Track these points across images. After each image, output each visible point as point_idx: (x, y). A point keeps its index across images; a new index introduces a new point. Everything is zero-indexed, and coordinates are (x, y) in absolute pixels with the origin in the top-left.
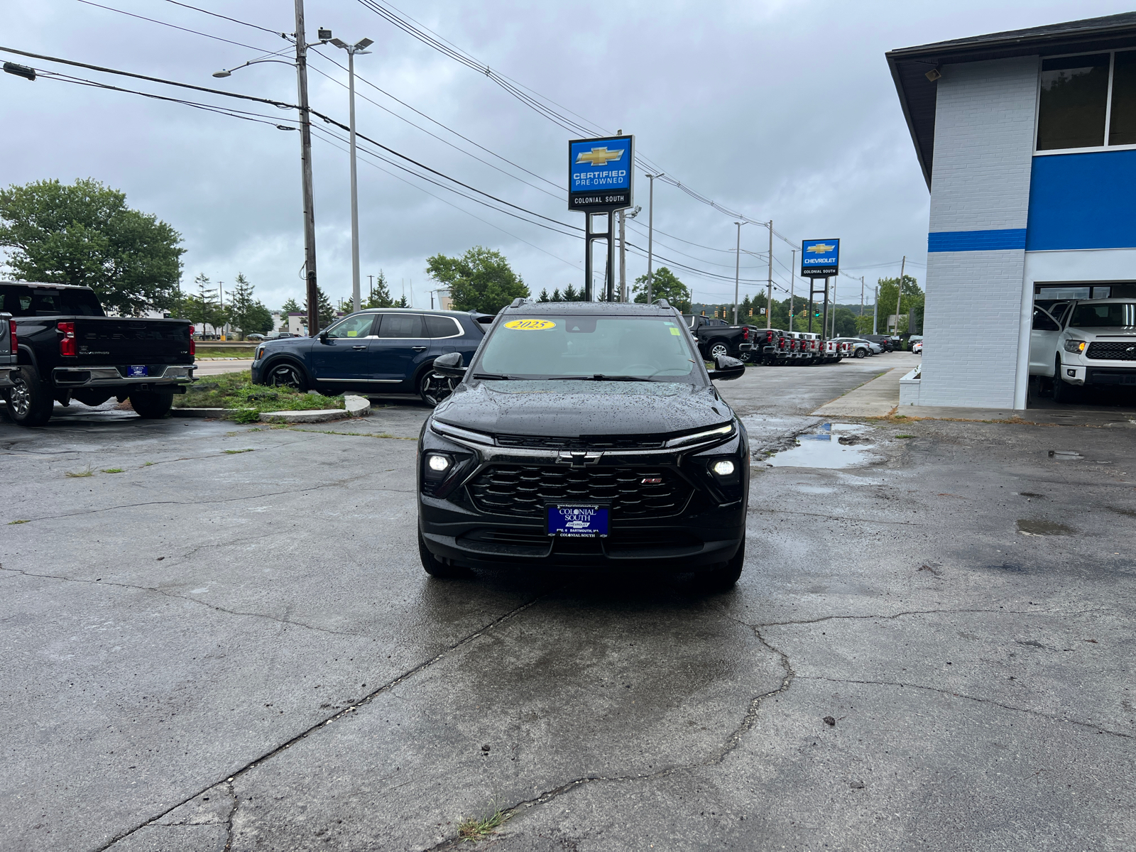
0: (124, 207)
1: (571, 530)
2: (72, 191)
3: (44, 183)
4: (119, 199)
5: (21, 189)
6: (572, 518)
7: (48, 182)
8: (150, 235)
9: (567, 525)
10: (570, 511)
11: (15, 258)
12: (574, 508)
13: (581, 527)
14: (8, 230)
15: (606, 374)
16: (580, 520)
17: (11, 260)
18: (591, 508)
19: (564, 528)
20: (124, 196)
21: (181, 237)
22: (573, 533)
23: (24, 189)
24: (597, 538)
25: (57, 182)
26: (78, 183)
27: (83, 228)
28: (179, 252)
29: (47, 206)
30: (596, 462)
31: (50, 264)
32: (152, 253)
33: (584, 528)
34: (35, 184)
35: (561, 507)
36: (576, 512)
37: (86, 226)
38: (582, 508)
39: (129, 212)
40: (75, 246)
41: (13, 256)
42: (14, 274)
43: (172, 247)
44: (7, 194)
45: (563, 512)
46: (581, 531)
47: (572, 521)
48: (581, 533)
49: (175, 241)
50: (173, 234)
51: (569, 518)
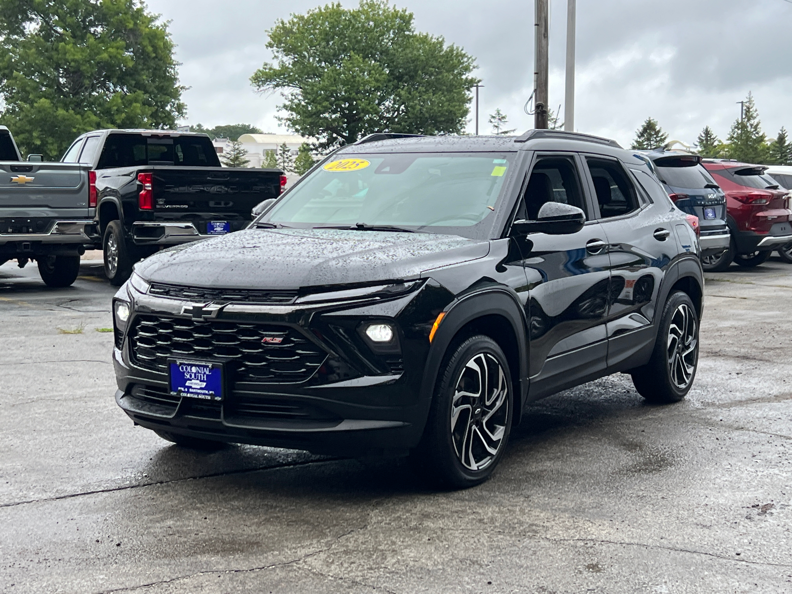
0: (410, 31)
1: (191, 390)
2: (355, 16)
3: (327, 8)
4: (406, 20)
5: (301, 18)
6: (191, 376)
7: (330, 7)
8: (435, 64)
9: (187, 384)
10: (189, 368)
11: (292, 101)
12: (192, 365)
13: (199, 387)
14: (288, 68)
15: (369, 223)
16: (198, 379)
17: (288, 103)
18: (204, 367)
19: (185, 387)
20: (411, 16)
21: (475, 64)
22: (192, 393)
23: (306, 17)
24: (212, 401)
25: (339, 5)
26: (362, 6)
27: (361, 60)
28: (471, 83)
29: (327, 37)
30: (213, 315)
31: (323, 107)
32: (435, 87)
33: (201, 389)
34: (317, 11)
35: (181, 364)
36: (194, 369)
37: (364, 58)
38: (199, 366)
39: (415, 36)
40: (352, 84)
41: (290, 97)
42: (290, 120)
43: (464, 77)
44: (288, 25)
45: (182, 369)
46: (199, 391)
47: (191, 380)
48: (198, 394)
49: (467, 69)
50: (465, 59)
51: (188, 376)
